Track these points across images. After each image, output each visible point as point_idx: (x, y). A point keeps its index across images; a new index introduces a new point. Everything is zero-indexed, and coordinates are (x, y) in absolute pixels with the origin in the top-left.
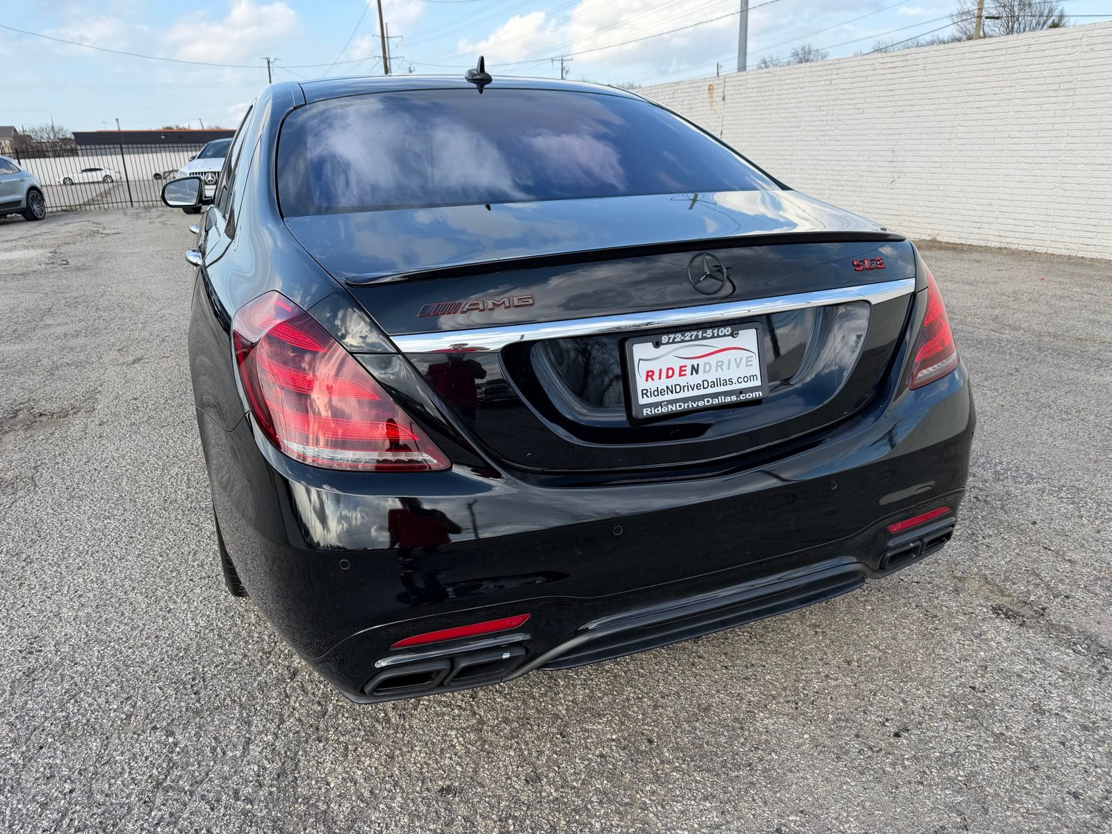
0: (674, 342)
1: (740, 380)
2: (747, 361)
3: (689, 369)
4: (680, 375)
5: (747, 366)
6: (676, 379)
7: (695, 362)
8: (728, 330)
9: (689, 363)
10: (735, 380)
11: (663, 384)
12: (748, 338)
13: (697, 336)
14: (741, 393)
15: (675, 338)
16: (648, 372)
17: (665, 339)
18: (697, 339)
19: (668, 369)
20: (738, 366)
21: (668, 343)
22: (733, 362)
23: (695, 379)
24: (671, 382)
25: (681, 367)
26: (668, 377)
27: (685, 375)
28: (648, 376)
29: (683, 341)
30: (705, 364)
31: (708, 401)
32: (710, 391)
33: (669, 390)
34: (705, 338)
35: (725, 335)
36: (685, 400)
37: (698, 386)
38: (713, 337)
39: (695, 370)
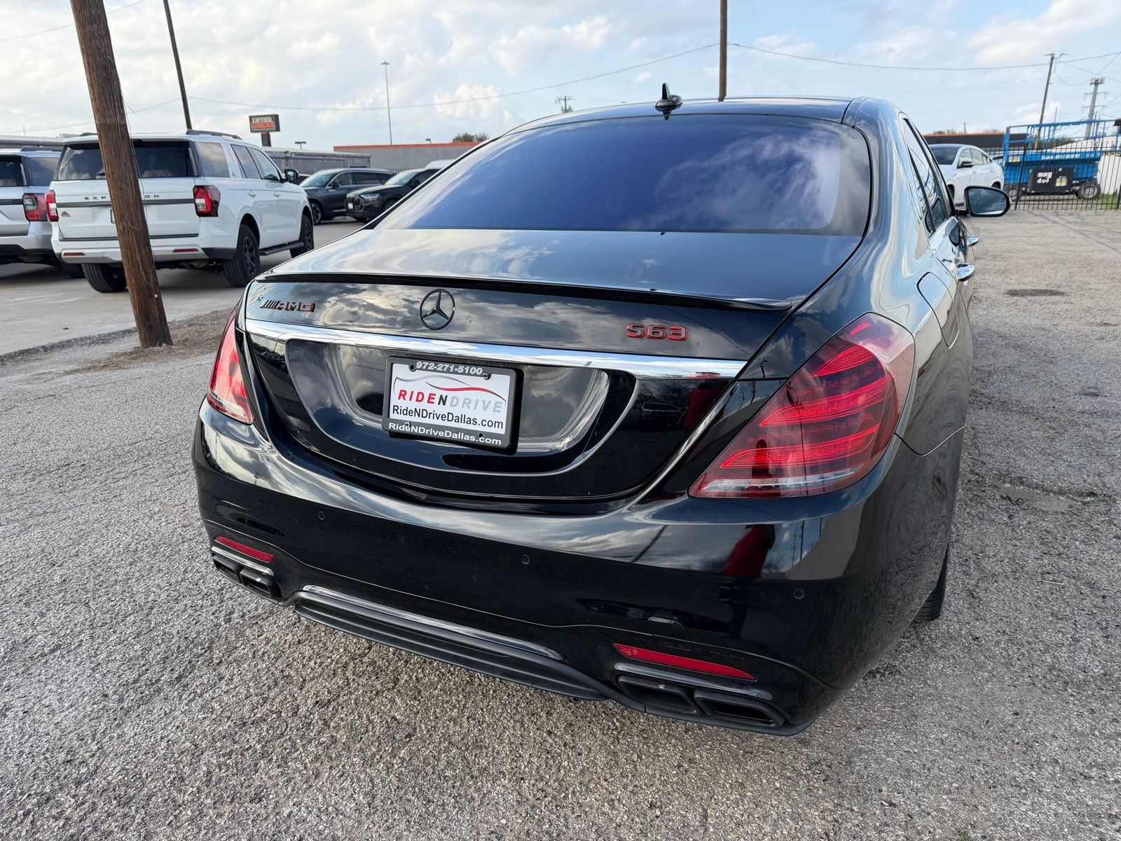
0: (426, 370)
1: (484, 423)
2: (496, 406)
3: (437, 398)
4: (429, 402)
5: (494, 410)
6: (424, 405)
7: (444, 393)
8: (479, 370)
9: (439, 393)
10: (479, 422)
11: (413, 405)
12: (502, 384)
13: (449, 369)
14: (481, 435)
15: (428, 366)
16: (401, 391)
17: (419, 364)
18: (448, 371)
19: (419, 393)
20: (485, 409)
21: (421, 369)
22: (480, 404)
23: (441, 409)
24: (420, 406)
25: (431, 394)
26: (417, 400)
27: (433, 403)
28: (400, 395)
29: (435, 370)
30: (453, 398)
31: (448, 434)
32: (453, 424)
33: (417, 413)
34: (456, 373)
35: (476, 375)
36: (427, 426)
37: (443, 417)
38: (463, 373)
39: (443, 400)
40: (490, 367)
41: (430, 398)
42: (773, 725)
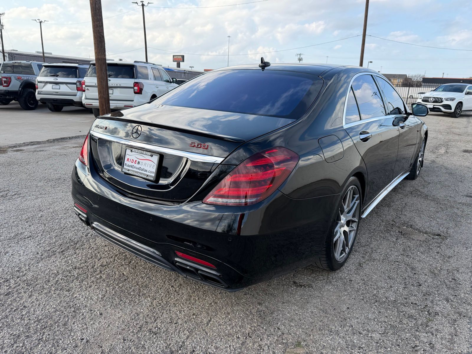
0: (135, 152)
1: (149, 172)
2: (153, 166)
3: (137, 162)
5: (153, 168)
6: (133, 164)
7: (139, 160)
8: (150, 153)
9: (138, 160)
10: (148, 171)
11: (130, 164)
12: (156, 159)
13: (141, 152)
14: (148, 176)
15: (136, 151)
16: (128, 159)
17: (133, 150)
18: (141, 153)
19: (133, 160)
20: (150, 167)
22: (149, 165)
23: (138, 166)
25: (136, 161)
26: (132, 162)
28: (127, 160)
29: (137, 152)
30: (142, 162)
31: (139, 175)
32: (141, 171)
33: (131, 166)
34: (143, 154)
35: (148, 155)
36: (134, 171)
37: (138, 169)
38: (145, 154)
39: (139, 163)
40: (153, 152)
41: (135, 162)
42: (224, 287)
